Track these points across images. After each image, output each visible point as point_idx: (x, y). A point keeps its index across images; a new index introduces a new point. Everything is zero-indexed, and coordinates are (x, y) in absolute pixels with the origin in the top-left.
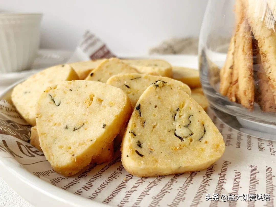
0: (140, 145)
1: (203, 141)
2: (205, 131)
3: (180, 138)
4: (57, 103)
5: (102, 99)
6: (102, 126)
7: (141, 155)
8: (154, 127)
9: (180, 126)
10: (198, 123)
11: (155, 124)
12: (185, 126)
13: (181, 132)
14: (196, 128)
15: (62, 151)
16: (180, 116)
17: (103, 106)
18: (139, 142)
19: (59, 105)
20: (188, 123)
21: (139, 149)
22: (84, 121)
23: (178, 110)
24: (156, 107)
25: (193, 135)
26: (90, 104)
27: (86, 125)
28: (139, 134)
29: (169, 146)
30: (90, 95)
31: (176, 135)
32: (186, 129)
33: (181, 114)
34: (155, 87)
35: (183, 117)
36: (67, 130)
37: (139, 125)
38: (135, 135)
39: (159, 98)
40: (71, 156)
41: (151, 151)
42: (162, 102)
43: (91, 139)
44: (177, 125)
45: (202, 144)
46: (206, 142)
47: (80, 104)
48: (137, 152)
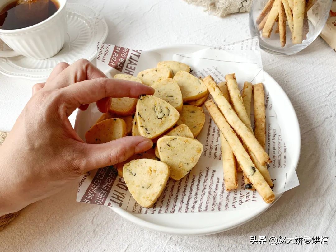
0: (147, 130)
1: (170, 115)
2: (169, 111)
3: (160, 119)
4: (134, 174)
5: (156, 170)
6: (160, 185)
7: (149, 133)
8: (149, 119)
9: (159, 114)
10: (165, 109)
11: (148, 118)
12: (161, 113)
13: (160, 116)
14: (165, 111)
15: (145, 200)
16: (157, 109)
17: (157, 174)
18: (146, 129)
19: (135, 175)
20: (161, 111)
21: (147, 132)
22: (150, 183)
23: (155, 106)
24: (145, 110)
25: (165, 115)
26: (151, 174)
27: (152, 185)
28: (144, 126)
29: (158, 124)
30: (149, 168)
31: (158, 118)
32: (161, 114)
33: (157, 108)
34: (141, 100)
35: (158, 109)
36: (144, 189)
37: (143, 122)
38: (143, 127)
39: (145, 105)
40: (150, 201)
41: (152, 130)
42: (147, 106)
43: (156, 192)
44: (157, 114)
45: (170, 117)
46: (171, 115)
47: (146, 174)
48: (147, 133)
